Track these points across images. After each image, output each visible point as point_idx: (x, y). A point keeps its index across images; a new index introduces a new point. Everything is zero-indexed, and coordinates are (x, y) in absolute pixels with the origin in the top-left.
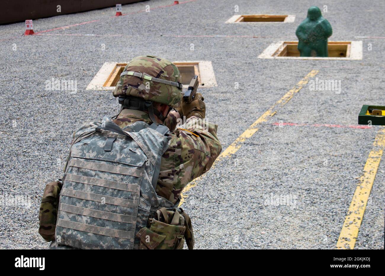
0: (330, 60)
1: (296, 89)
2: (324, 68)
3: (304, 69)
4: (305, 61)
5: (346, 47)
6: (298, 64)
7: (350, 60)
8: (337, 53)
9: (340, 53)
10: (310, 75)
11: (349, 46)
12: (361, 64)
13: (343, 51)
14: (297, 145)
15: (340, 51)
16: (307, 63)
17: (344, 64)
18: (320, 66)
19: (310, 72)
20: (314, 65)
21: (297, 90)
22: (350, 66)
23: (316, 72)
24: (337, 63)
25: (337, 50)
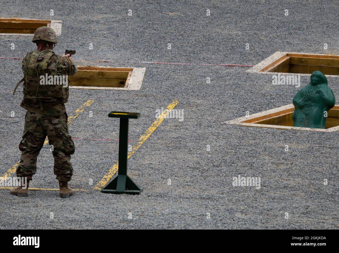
0: (106, 90)
1: (74, 115)
2: (99, 98)
3: (80, 99)
4: (80, 90)
5: (127, 74)
6: (74, 94)
7: (127, 90)
8: (116, 82)
9: (120, 81)
10: (86, 105)
11: (130, 73)
12: (137, 95)
13: (124, 79)
14: (79, 149)
15: (121, 79)
16: (82, 92)
17: (120, 94)
18: (96, 96)
19: (86, 101)
20: (90, 95)
21: (75, 117)
22: (125, 97)
23: (91, 102)
24: (113, 93)
25: (117, 78)
